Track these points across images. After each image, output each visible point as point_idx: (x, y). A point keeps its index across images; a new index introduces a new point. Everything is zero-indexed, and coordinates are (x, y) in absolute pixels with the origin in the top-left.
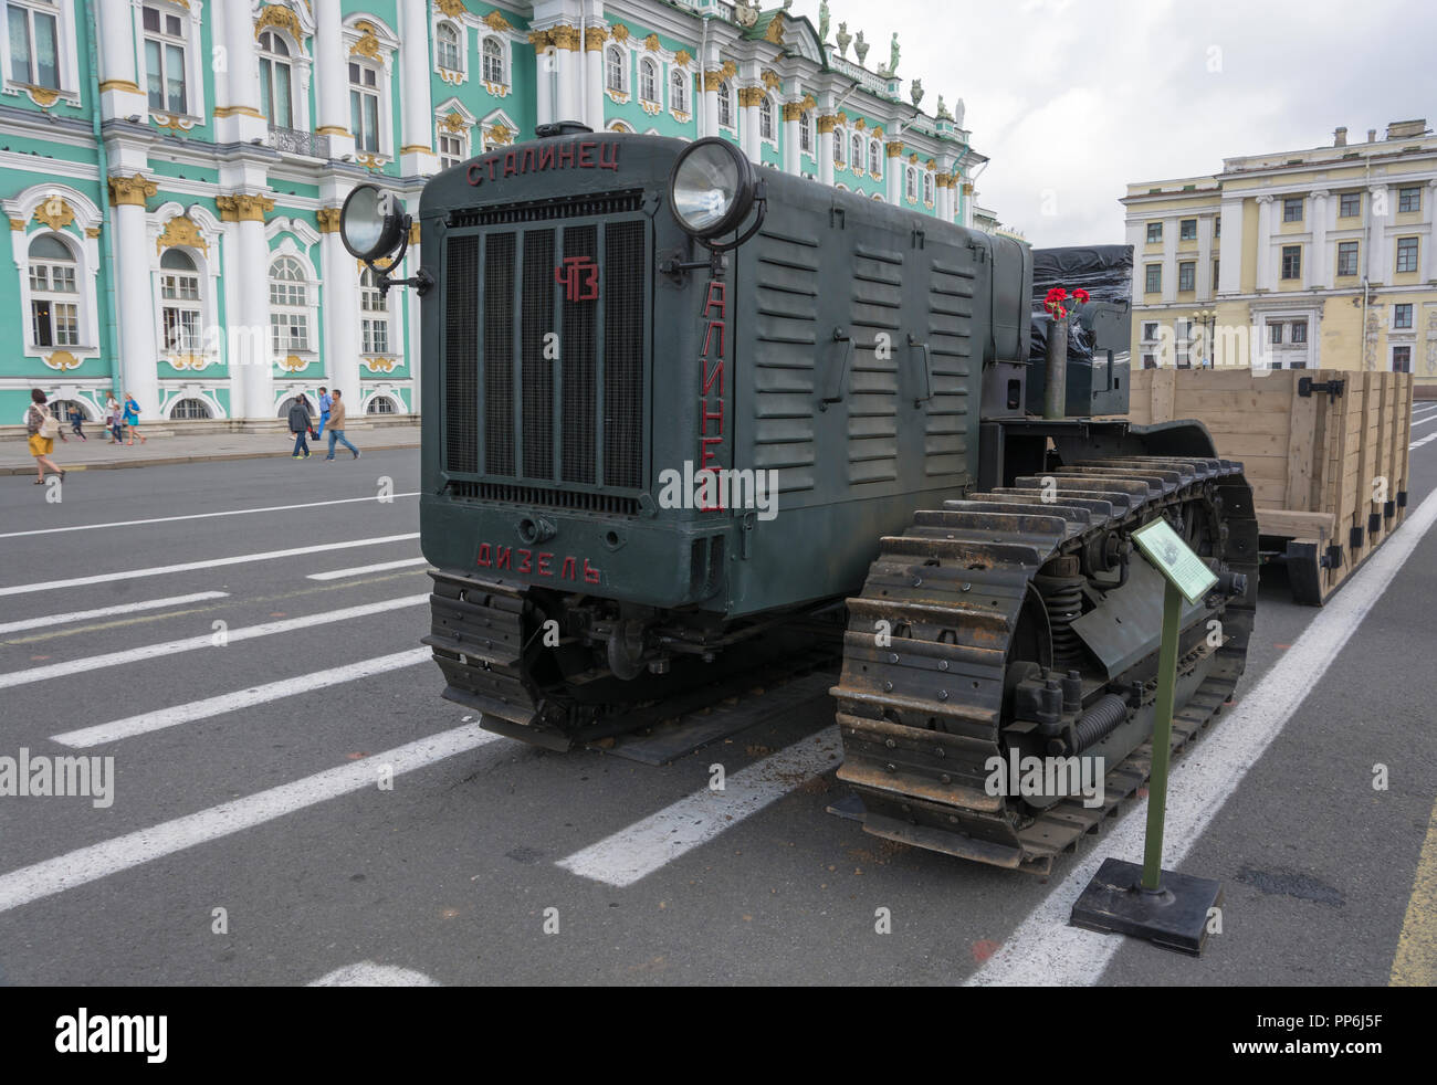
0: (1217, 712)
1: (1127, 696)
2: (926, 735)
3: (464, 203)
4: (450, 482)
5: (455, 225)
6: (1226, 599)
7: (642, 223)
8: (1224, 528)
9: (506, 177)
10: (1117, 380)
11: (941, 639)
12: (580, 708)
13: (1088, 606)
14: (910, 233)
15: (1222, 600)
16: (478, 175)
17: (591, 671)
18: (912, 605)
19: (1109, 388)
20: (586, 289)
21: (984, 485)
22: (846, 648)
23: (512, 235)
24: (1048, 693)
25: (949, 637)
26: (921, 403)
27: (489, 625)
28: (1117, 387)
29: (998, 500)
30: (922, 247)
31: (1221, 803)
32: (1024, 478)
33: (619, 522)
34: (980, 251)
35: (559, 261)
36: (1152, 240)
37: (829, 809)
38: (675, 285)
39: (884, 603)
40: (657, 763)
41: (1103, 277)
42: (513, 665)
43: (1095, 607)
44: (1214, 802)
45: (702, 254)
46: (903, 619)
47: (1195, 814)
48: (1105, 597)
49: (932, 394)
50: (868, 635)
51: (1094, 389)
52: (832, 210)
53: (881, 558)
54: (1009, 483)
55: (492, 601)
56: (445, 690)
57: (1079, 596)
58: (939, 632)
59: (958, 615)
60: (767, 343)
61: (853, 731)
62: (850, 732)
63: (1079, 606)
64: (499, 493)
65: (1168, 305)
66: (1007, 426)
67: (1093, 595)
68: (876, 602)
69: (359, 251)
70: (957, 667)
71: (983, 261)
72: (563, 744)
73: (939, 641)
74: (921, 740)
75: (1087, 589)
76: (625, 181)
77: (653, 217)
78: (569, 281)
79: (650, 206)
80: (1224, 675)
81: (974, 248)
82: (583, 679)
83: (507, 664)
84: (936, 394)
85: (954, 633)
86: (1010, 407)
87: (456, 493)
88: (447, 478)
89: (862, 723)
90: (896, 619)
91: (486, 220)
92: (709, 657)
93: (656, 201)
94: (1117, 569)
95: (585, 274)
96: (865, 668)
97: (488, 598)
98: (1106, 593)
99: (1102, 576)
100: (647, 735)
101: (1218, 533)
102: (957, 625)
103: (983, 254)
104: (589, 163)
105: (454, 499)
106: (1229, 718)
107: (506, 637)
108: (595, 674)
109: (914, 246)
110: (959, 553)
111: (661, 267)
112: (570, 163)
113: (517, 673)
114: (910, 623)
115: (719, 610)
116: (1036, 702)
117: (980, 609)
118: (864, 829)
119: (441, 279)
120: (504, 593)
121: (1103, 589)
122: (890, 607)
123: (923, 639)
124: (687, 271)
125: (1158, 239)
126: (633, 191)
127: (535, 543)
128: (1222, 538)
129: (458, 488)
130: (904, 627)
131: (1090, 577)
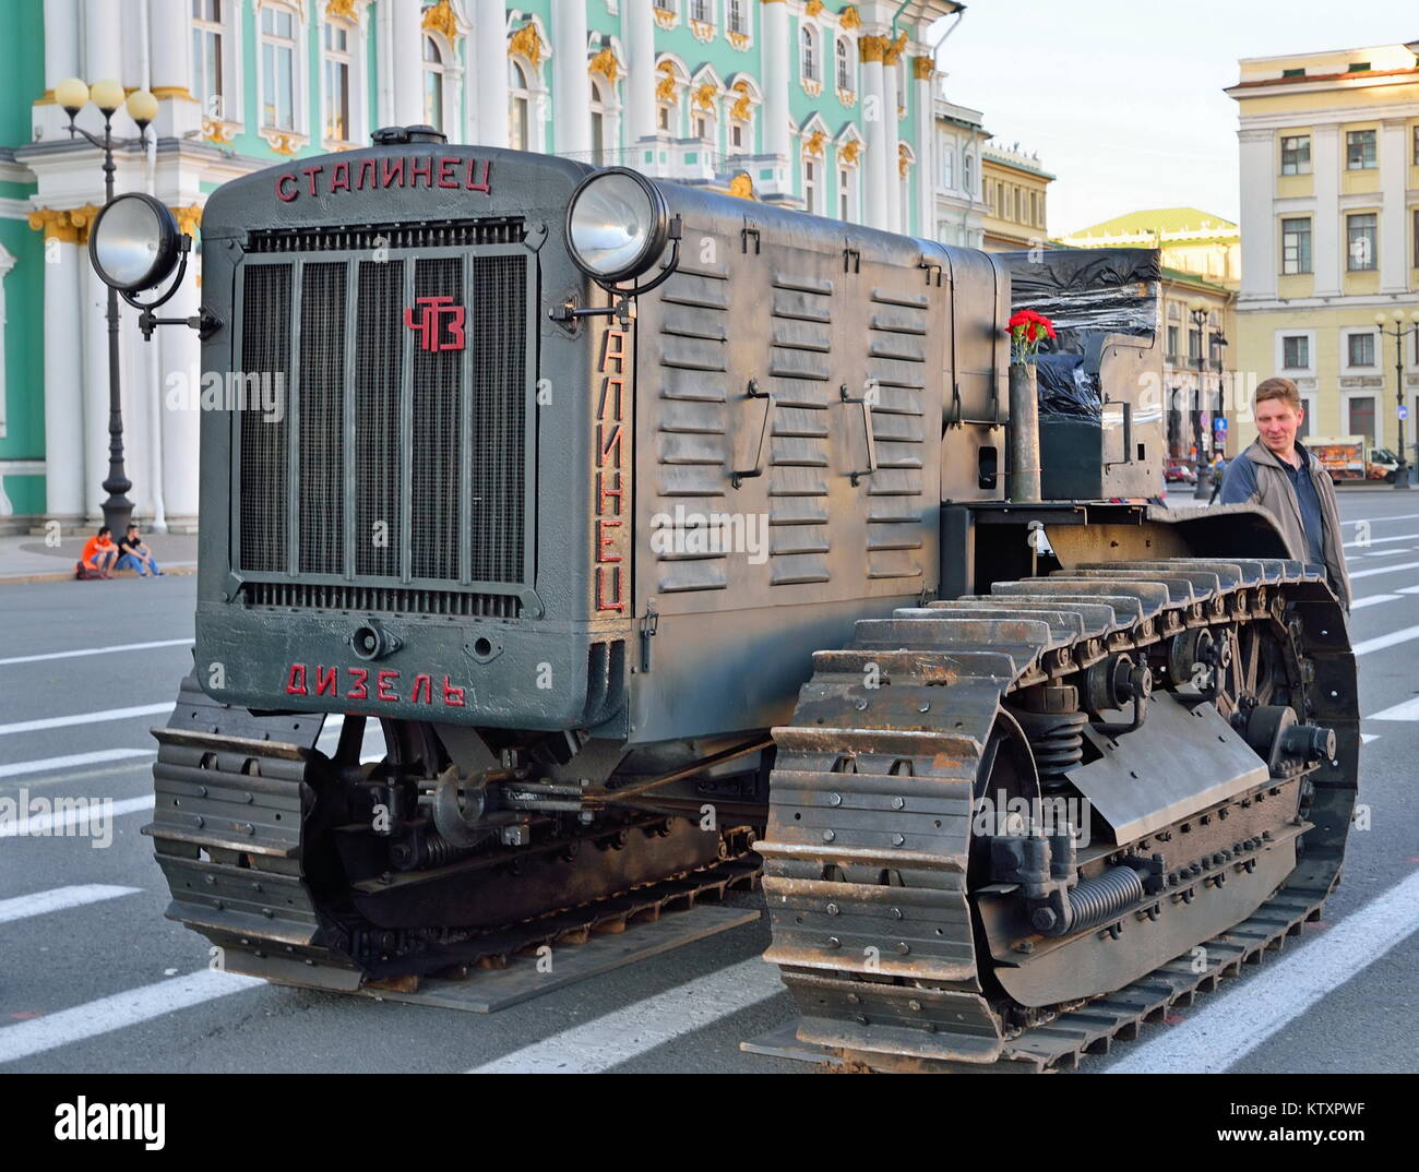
0: (1295, 931)
1: (1145, 874)
2: (878, 892)
3: (272, 222)
4: (245, 586)
5: (252, 249)
6: (1306, 767)
7: (523, 258)
8: (1306, 667)
9: (334, 192)
10: (1141, 448)
11: (894, 770)
12: (365, 936)
13: (1091, 754)
14: (841, 253)
15: (1301, 768)
16: (291, 188)
17: (387, 875)
18: (856, 731)
19: (1127, 458)
20: (445, 336)
21: (946, 588)
22: (772, 793)
23: (343, 266)
24: (1029, 844)
25: (903, 769)
26: (859, 479)
27: (251, 802)
28: (1141, 456)
29: (964, 607)
30: (857, 271)
31: (1279, 1026)
32: (1003, 584)
33: (490, 627)
34: (935, 270)
35: (409, 301)
36: (1291, 169)
37: (743, 1046)
38: (568, 335)
39: (821, 730)
40: (485, 1008)
41: (1119, 296)
42: (291, 855)
43: (1102, 756)
44: (1271, 1026)
45: (599, 297)
46: (844, 750)
47: (1242, 1037)
48: (1117, 745)
49: (874, 466)
50: (800, 773)
51: (1106, 460)
52: (744, 231)
53: (813, 679)
54: (982, 588)
55: (254, 767)
56: (171, 906)
57: (1079, 741)
58: (889, 764)
59: (914, 740)
60: (669, 401)
61: (784, 899)
62: (780, 901)
63: (1079, 754)
64: (314, 598)
65: (1327, 299)
66: (977, 510)
67: (1100, 742)
68: (810, 730)
69: (117, 279)
70: (913, 803)
71: (939, 285)
72: (349, 980)
73: (891, 773)
74: (873, 899)
75: (1091, 735)
76: (500, 205)
77: (537, 252)
78: (425, 326)
79: (534, 238)
80: (1310, 884)
81: (926, 267)
82: (375, 886)
83: (281, 852)
84: (879, 467)
85: (909, 762)
86: (983, 485)
87: (250, 602)
88: (240, 579)
89: (795, 886)
90: (836, 750)
91: (298, 243)
92: (587, 817)
93: (543, 232)
94: (1129, 705)
95: (446, 318)
96: (798, 816)
97: (248, 764)
98: (1117, 740)
99: (1110, 716)
100: (462, 978)
101: (1298, 674)
102: (913, 753)
103: (939, 275)
104: (449, 180)
105: (248, 608)
106: (1314, 943)
107: (278, 817)
108: (391, 881)
109: (846, 270)
110: (914, 667)
111: (551, 313)
112: (423, 180)
113: (295, 867)
114: (854, 755)
115: (618, 737)
116: (1016, 859)
117: (942, 732)
118: (798, 1037)
119: (233, 316)
120: (273, 754)
121: (1113, 732)
122: (831, 736)
123: (873, 772)
124: (585, 317)
125: (1303, 167)
126: (510, 219)
127: (375, 659)
128: (1304, 681)
129: (254, 594)
130: (846, 761)
131: (1094, 718)
